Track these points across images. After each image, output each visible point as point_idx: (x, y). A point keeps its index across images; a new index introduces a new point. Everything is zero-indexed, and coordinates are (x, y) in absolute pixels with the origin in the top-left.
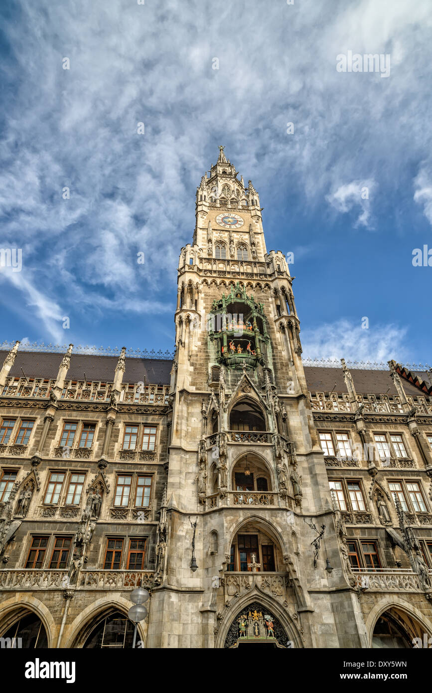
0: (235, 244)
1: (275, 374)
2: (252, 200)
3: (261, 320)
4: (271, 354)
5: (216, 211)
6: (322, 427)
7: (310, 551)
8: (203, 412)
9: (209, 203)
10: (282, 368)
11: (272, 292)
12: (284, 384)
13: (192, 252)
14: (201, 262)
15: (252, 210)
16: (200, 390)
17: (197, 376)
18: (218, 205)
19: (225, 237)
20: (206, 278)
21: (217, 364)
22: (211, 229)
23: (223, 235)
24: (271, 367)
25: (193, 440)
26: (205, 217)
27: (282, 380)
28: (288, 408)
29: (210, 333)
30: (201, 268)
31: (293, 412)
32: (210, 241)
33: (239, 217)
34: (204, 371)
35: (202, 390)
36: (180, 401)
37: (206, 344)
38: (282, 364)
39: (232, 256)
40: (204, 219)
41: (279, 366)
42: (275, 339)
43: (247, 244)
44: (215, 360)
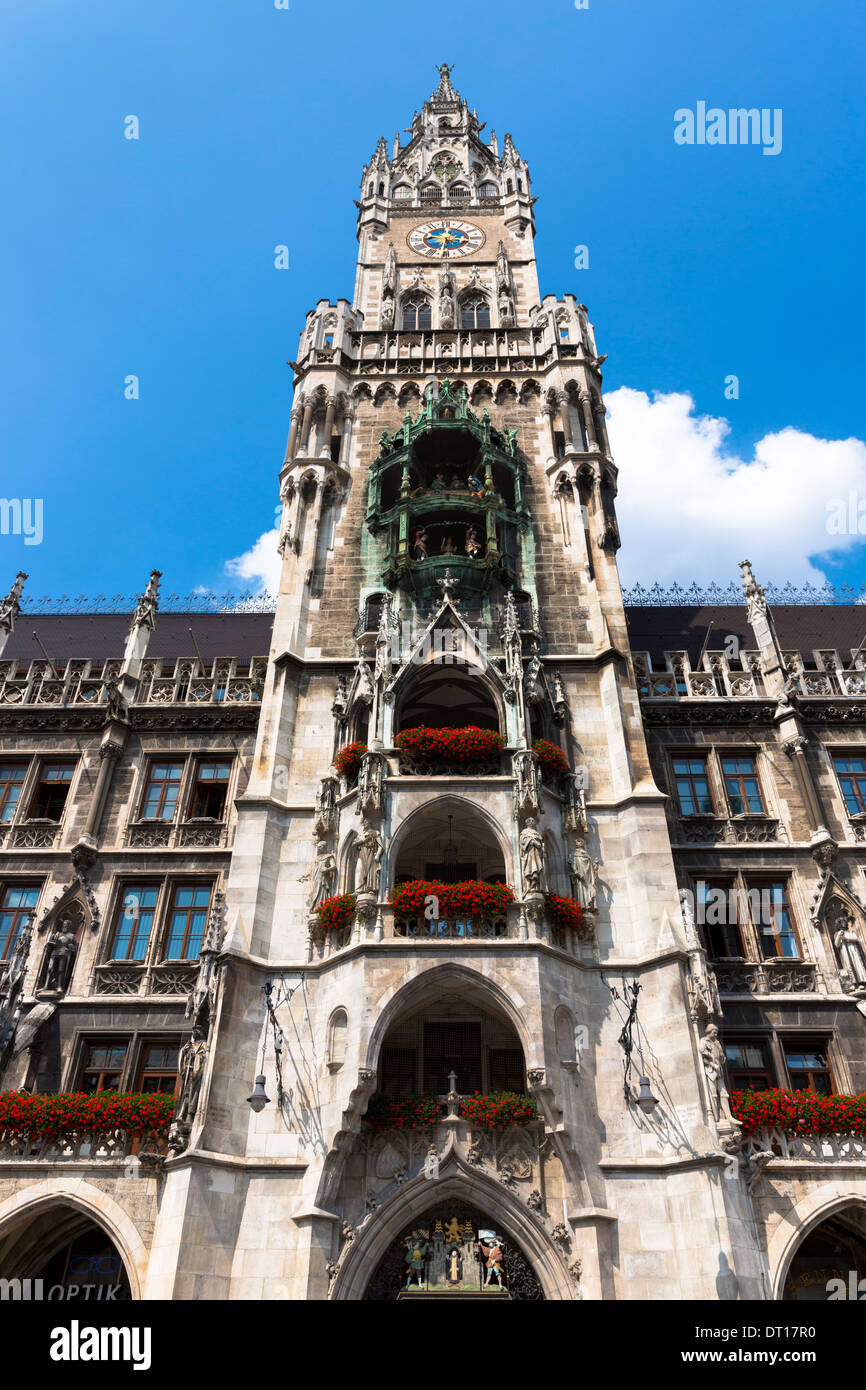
0: (455, 294)
1: (540, 603)
2: (509, 183)
3: (510, 473)
4: (533, 555)
5: (408, 220)
6: (680, 740)
7: (613, 1060)
8: (337, 709)
9: (394, 201)
10: (559, 589)
11: (542, 401)
12: (565, 627)
13: (331, 319)
14: (355, 343)
15: (508, 206)
16: (333, 655)
17: (327, 622)
18: (417, 204)
19: (433, 281)
20: (367, 382)
21: (383, 590)
23: (426, 277)
24: (529, 587)
25: (306, 780)
26: (381, 238)
27: (559, 619)
28: (572, 689)
29: (369, 515)
30: (352, 357)
31: (583, 697)
33: (472, 228)
34: (349, 609)
35: (340, 656)
36: (276, 684)
37: (357, 542)
38: (561, 578)
40: (377, 243)
41: (553, 583)
42: (545, 518)
43: (489, 292)
44: (378, 580)
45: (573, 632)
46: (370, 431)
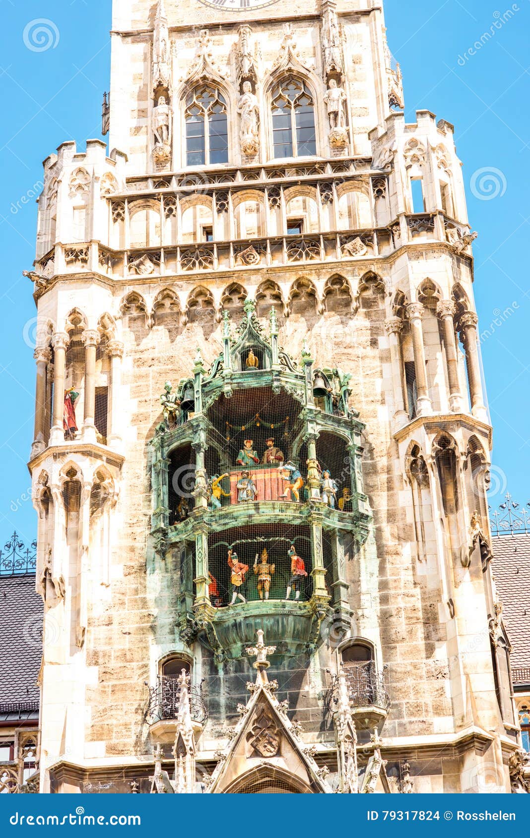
0: (260, 86)
1: (386, 658)
4: (376, 580)
10: (410, 632)
11: (387, 309)
12: (417, 692)
13: (80, 180)
14: (118, 218)
16: (120, 754)
17: (110, 700)
20: (139, 289)
21: (180, 647)
22: (164, 31)
23: (215, 52)
24: (371, 632)
29: (153, 526)
30: (115, 246)
34: (136, 679)
39: (250, 150)
41: (401, 624)
44: (172, 632)
45: (428, 699)
46: (147, 376)
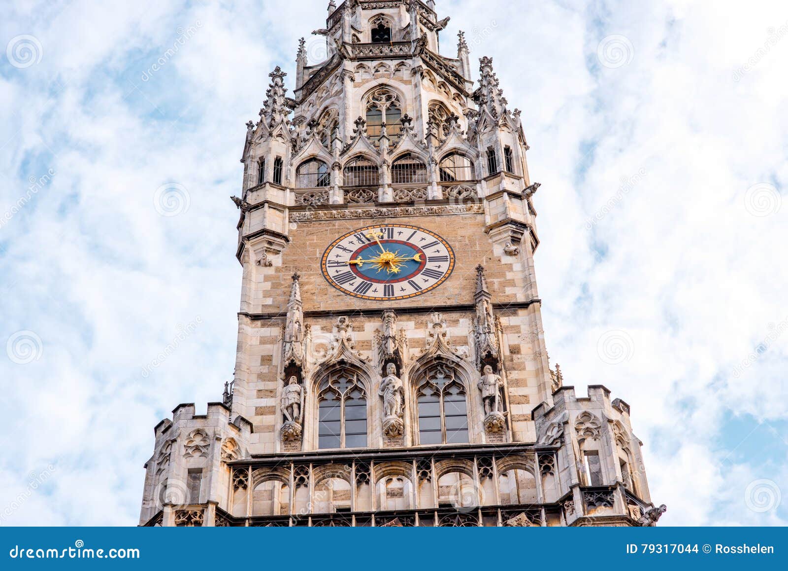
0: (405, 371)
2: (491, 153)
5: (324, 227)
9: (298, 192)
13: (198, 441)
14: (240, 484)
15: (490, 198)
18: (337, 197)
22: (298, 315)
23: (355, 336)
26: (277, 260)
30: (235, 511)
32: (293, 370)
33: (430, 239)
39: (393, 432)
40: (270, 271)
43: (462, 363)
